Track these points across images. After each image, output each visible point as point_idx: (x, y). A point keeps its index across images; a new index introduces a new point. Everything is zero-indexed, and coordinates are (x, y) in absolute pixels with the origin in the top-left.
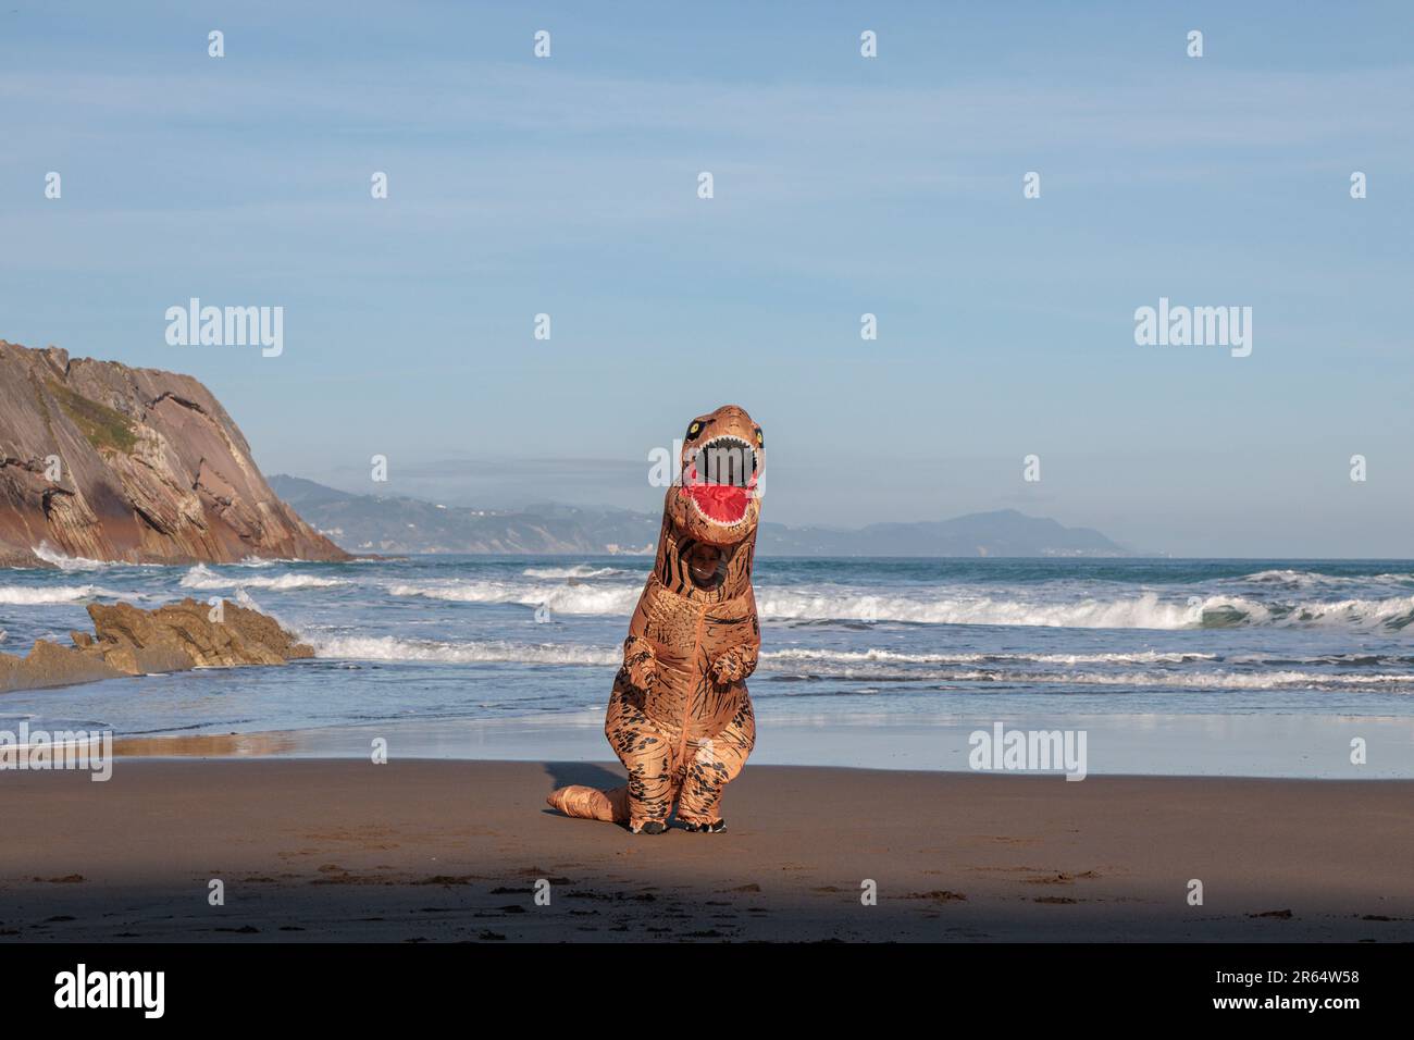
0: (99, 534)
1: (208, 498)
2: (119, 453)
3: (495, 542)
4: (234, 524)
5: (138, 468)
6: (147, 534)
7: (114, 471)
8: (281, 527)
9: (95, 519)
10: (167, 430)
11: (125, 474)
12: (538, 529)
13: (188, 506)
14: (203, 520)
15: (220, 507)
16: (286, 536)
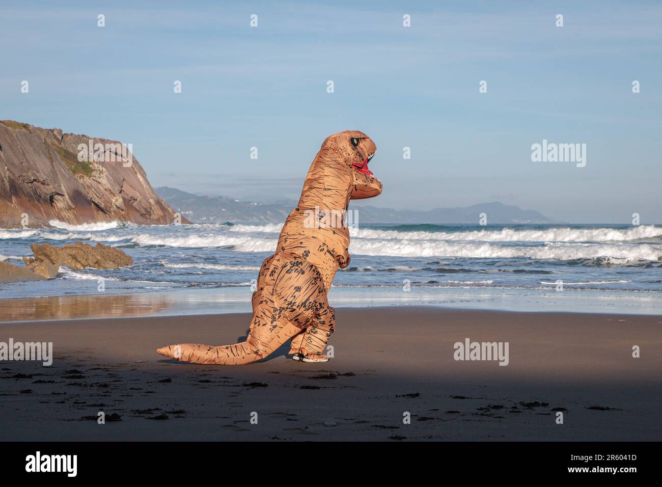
0: (76, 214)
1: (126, 197)
2: (85, 177)
3: (262, 217)
4: (138, 209)
5: (94, 183)
6: (98, 213)
7: (83, 185)
8: (161, 211)
9: (73, 207)
10: (108, 166)
11: (88, 186)
12: (281, 211)
13: (116, 200)
14: (123, 207)
15: (132, 201)
16: (162, 214)
